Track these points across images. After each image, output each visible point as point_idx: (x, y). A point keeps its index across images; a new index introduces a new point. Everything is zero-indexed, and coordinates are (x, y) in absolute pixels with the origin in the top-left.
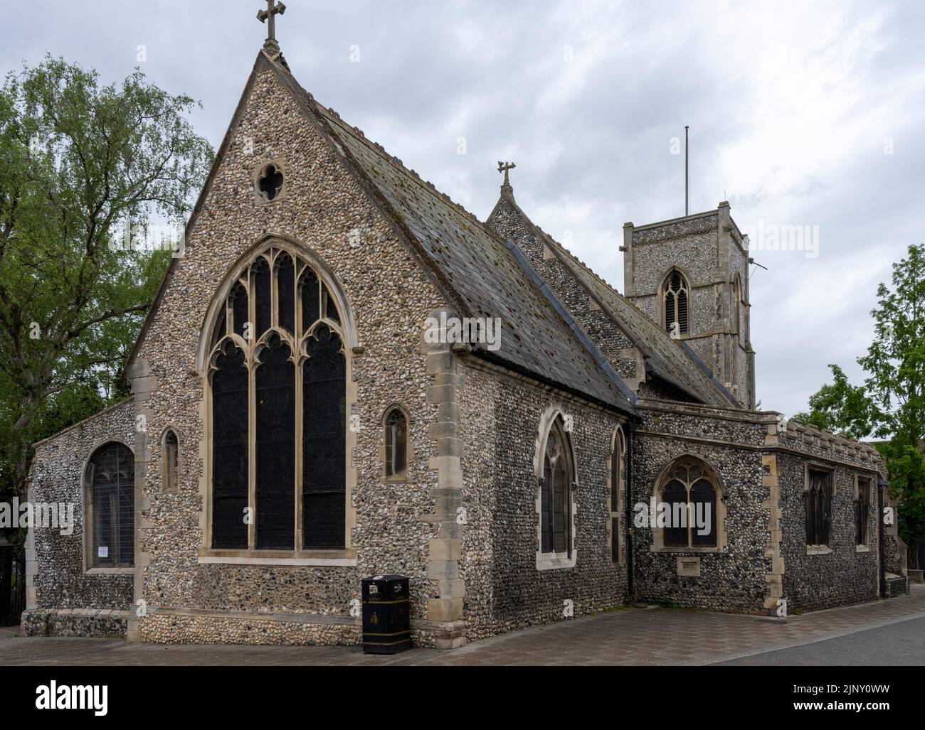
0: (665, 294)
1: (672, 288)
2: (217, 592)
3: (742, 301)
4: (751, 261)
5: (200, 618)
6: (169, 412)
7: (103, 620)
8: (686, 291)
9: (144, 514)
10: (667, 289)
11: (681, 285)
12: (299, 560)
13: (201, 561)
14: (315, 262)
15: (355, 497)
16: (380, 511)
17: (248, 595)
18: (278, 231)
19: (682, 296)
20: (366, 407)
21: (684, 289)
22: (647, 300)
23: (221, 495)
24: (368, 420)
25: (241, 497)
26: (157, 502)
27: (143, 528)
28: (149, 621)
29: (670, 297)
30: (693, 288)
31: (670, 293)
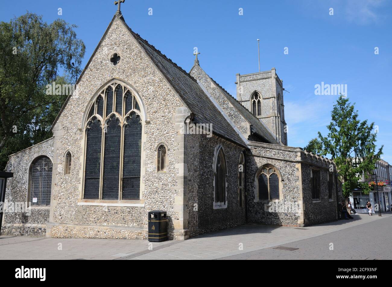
0: (253, 100)
1: (255, 99)
2: (85, 217)
3: (281, 104)
4: (284, 89)
5: (78, 227)
6: (69, 144)
7: (33, 228)
8: (260, 100)
9: (56, 185)
10: (253, 99)
11: (259, 97)
12: (120, 204)
13: (79, 204)
14: (131, 88)
15: (144, 179)
16: (155, 185)
17: (98, 218)
18: (117, 77)
19: (259, 101)
20: (150, 144)
21: (259, 99)
22: (246, 102)
23: (88, 177)
24: (151, 149)
25: (97, 179)
26: (62, 180)
27: (55, 190)
28: (56, 229)
29: (254, 102)
30: (263, 99)
31: (254, 100)
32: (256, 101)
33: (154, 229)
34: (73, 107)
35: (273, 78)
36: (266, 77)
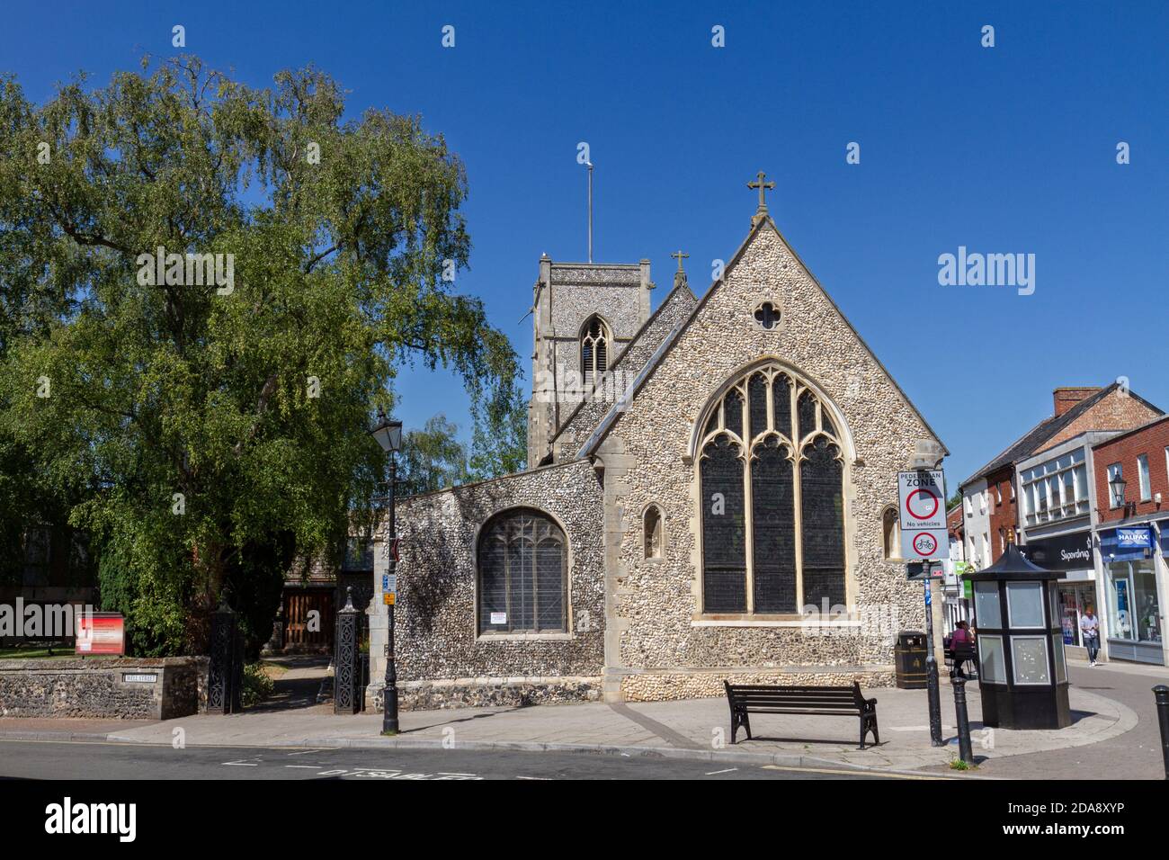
0: (585, 340)
1: (591, 335)
2: (716, 651)
5: (698, 675)
6: (651, 488)
8: (606, 340)
9: (620, 581)
10: (586, 336)
11: (601, 333)
13: (694, 624)
14: (814, 386)
15: (857, 572)
16: (881, 583)
17: (751, 653)
18: (776, 355)
19: (601, 344)
20: (865, 504)
21: (603, 338)
23: (711, 566)
24: (867, 515)
25: (738, 569)
26: (637, 570)
28: (634, 681)
29: (588, 343)
30: (616, 340)
31: (589, 340)
32: (595, 343)
33: (918, 665)
34: (656, 403)
35: (643, 287)
36: (623, 279)
